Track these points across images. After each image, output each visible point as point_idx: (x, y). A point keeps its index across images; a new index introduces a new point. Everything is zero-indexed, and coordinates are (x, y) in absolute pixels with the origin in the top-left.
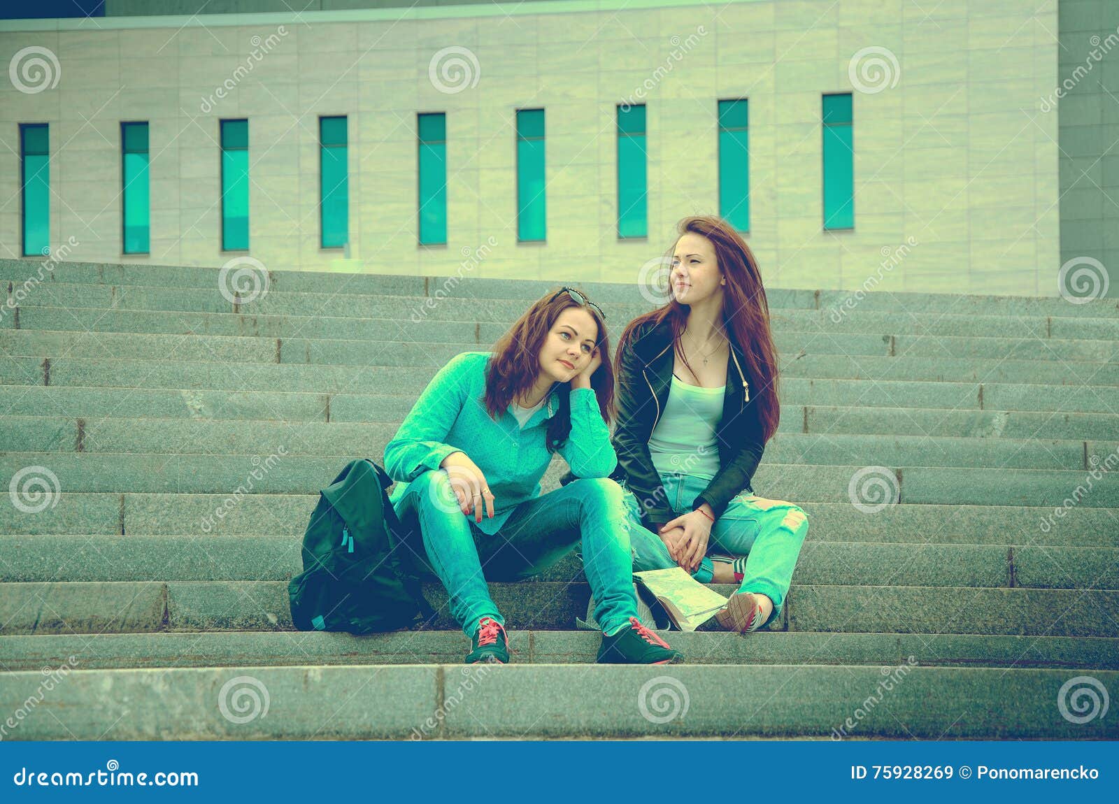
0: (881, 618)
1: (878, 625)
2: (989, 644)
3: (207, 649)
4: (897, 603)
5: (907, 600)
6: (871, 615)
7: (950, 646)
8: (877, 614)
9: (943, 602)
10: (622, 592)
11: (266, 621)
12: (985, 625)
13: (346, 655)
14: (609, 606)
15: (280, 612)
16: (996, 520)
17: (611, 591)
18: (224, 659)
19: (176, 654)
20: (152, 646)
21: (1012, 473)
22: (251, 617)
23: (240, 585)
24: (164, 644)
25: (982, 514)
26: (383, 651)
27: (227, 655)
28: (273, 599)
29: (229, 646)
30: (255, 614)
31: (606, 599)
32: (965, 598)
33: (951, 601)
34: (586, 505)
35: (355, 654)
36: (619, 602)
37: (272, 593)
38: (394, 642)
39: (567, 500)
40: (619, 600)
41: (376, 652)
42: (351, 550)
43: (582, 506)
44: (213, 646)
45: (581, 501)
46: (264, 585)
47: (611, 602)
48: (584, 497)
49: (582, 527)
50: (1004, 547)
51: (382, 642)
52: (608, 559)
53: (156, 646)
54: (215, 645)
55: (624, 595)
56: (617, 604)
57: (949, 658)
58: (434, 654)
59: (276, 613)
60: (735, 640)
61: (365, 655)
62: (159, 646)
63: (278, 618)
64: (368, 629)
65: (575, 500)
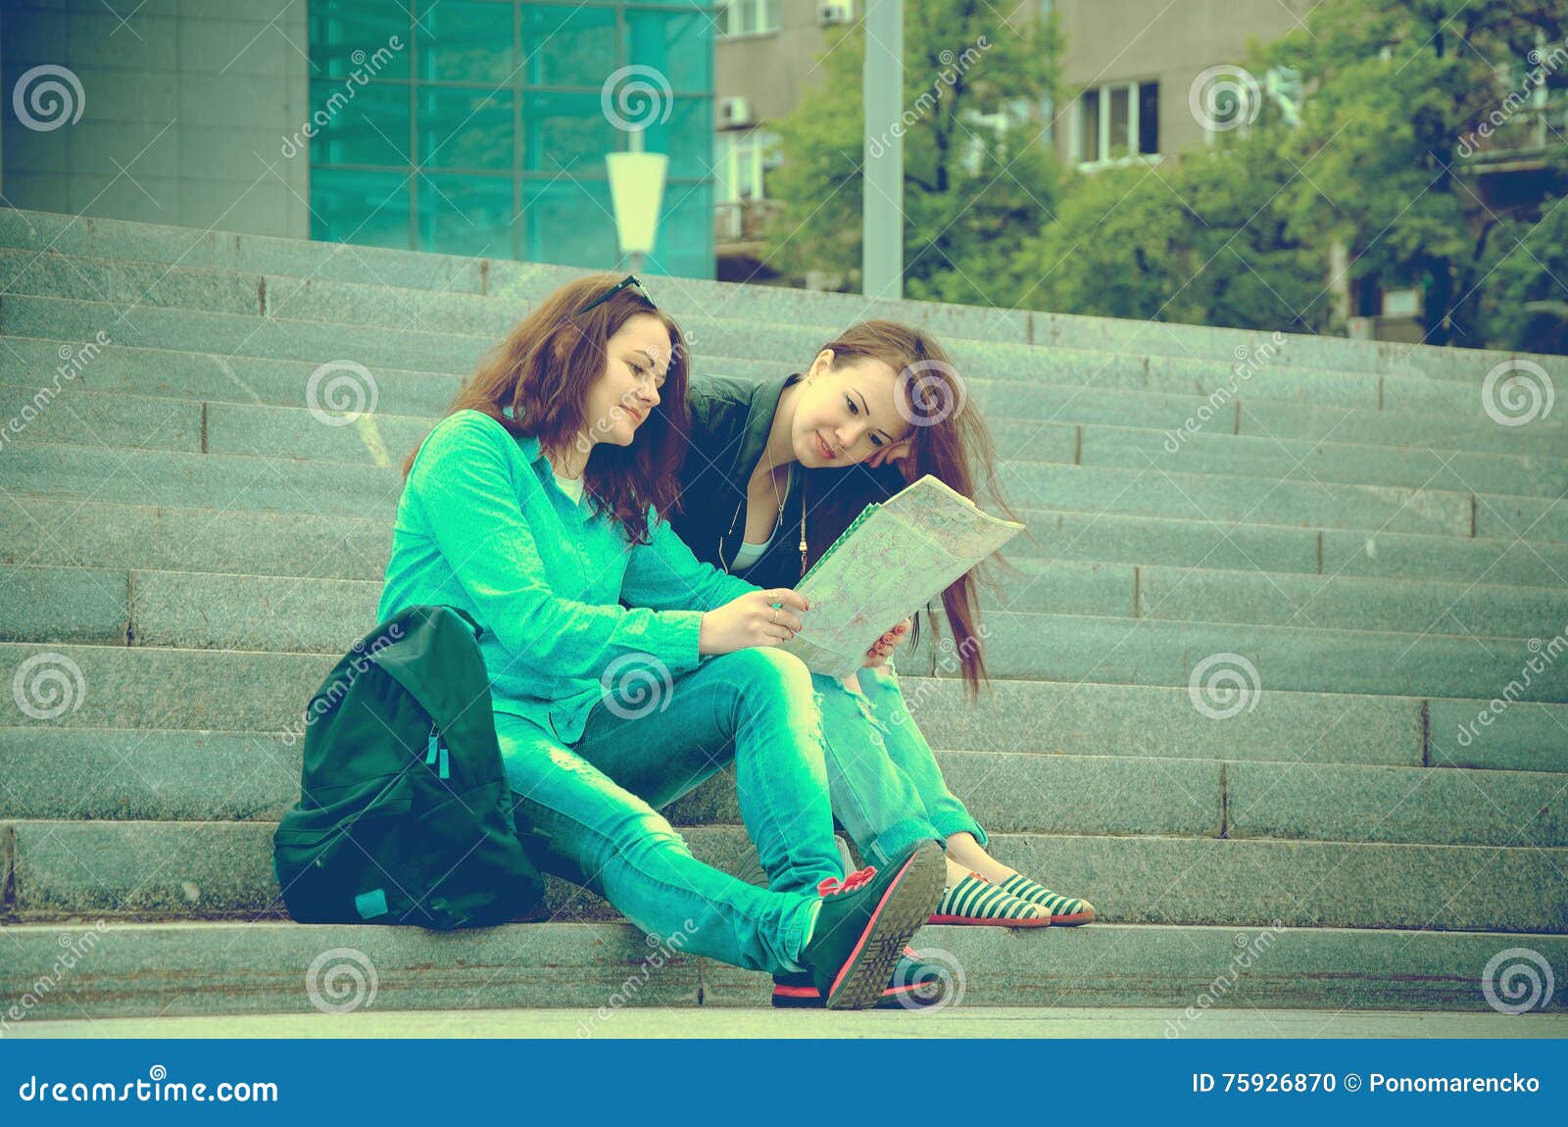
0: (1120, 892)
1: (1117, 903)
2: (1361, 947)
3: (189, 957)
4: (1145, 867)
5: (1157, 862)
6: (1108, 887)
7: (1307, 951)
8: (1116, 885)
9: (1208, 864)
10: (824, 855)
11: (181, 896)
12: (1266, 904)
13: (412, 969)
14: (803, 878)
15: (204, 879)
16: (1134, 709)
17: (803, 853)
18: (216, 977)
19: (137, 969)
20: (98, 951)
21: (1093, 624)
22: (156, 890)
23: (138, 829)
24: (117, 949)
25: (1116, 699)
26: (473, 961)
27: (222, 969)
28: (194, 855)
29: (224, 953)
30: (163, 883)
31: (795, 864)
32: (1240, 858)
33: (1219, 863)
34: (751, 699)
35: (428, 967)
36: (821, 872)
37: (192, 844)
38: (490, 944)
39: (713, 686)
40: (819, 868)
41: (461, 963)
42: (444, 773)
43: (742, 699)
44: (199, 953)
45: (741, 691)
46: (180, 829)
47: (807, 872)
48: (746, 682)
49: (739, 736)
50: (1212, 763)
51: (472, 945)
52: (791, 796)
53: (103, 953)
54: (202, 951)
55: (828, 861)
56: (817, 875)
57: (1306, 971)
58: (554, 966)
59: (197, 882)
60: (1005, 941)
61: (445, 968)
62: (108, 953)
63: (201, 890)
64: (463, 921)
65: (729, 687)
